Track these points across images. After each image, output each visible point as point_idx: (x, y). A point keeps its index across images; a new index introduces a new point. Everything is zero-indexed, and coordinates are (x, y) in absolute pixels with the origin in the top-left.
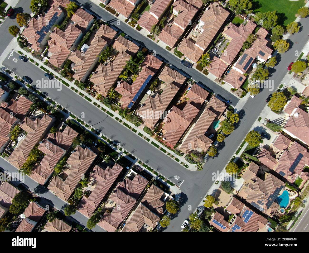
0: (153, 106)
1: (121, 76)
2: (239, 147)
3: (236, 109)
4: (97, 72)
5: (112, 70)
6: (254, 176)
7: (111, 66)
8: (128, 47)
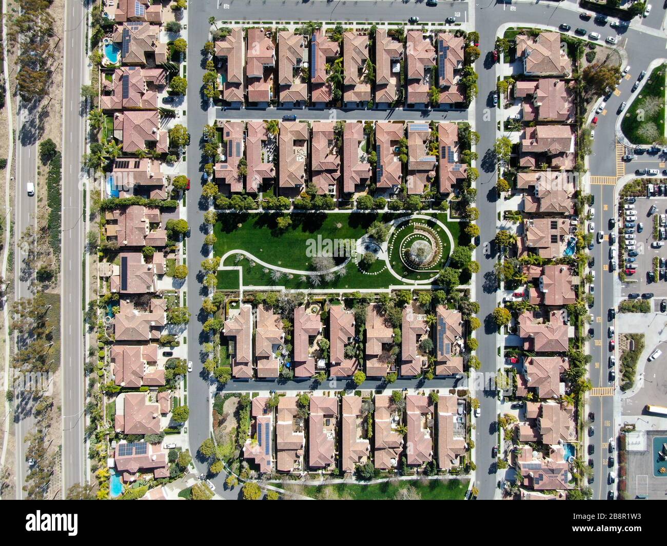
0: (292, 49)
1: (341, 59)
2: (187, 74)
3: (213, 107)
4: (366, 47)
5: (353, 58)
6: (157, 51)
7: (357, 62)
8: (354, 93)
